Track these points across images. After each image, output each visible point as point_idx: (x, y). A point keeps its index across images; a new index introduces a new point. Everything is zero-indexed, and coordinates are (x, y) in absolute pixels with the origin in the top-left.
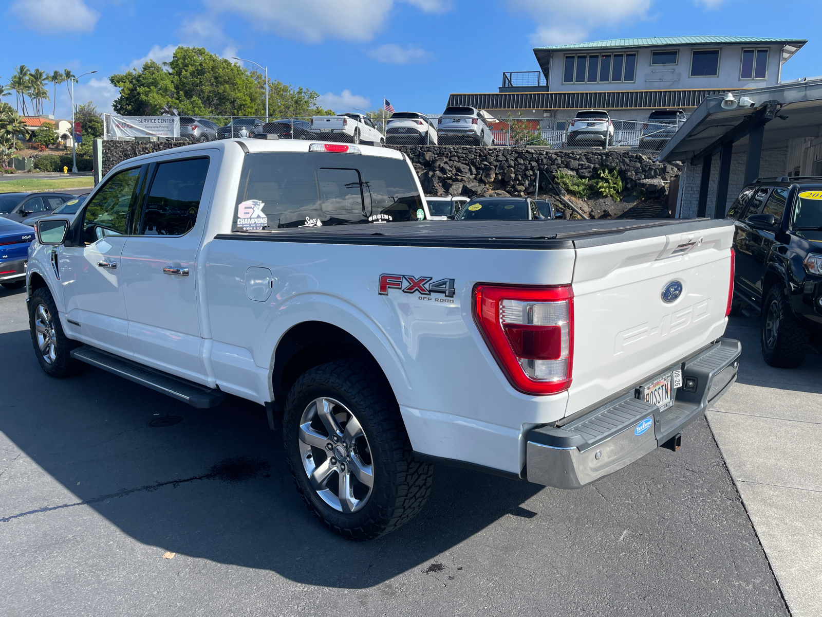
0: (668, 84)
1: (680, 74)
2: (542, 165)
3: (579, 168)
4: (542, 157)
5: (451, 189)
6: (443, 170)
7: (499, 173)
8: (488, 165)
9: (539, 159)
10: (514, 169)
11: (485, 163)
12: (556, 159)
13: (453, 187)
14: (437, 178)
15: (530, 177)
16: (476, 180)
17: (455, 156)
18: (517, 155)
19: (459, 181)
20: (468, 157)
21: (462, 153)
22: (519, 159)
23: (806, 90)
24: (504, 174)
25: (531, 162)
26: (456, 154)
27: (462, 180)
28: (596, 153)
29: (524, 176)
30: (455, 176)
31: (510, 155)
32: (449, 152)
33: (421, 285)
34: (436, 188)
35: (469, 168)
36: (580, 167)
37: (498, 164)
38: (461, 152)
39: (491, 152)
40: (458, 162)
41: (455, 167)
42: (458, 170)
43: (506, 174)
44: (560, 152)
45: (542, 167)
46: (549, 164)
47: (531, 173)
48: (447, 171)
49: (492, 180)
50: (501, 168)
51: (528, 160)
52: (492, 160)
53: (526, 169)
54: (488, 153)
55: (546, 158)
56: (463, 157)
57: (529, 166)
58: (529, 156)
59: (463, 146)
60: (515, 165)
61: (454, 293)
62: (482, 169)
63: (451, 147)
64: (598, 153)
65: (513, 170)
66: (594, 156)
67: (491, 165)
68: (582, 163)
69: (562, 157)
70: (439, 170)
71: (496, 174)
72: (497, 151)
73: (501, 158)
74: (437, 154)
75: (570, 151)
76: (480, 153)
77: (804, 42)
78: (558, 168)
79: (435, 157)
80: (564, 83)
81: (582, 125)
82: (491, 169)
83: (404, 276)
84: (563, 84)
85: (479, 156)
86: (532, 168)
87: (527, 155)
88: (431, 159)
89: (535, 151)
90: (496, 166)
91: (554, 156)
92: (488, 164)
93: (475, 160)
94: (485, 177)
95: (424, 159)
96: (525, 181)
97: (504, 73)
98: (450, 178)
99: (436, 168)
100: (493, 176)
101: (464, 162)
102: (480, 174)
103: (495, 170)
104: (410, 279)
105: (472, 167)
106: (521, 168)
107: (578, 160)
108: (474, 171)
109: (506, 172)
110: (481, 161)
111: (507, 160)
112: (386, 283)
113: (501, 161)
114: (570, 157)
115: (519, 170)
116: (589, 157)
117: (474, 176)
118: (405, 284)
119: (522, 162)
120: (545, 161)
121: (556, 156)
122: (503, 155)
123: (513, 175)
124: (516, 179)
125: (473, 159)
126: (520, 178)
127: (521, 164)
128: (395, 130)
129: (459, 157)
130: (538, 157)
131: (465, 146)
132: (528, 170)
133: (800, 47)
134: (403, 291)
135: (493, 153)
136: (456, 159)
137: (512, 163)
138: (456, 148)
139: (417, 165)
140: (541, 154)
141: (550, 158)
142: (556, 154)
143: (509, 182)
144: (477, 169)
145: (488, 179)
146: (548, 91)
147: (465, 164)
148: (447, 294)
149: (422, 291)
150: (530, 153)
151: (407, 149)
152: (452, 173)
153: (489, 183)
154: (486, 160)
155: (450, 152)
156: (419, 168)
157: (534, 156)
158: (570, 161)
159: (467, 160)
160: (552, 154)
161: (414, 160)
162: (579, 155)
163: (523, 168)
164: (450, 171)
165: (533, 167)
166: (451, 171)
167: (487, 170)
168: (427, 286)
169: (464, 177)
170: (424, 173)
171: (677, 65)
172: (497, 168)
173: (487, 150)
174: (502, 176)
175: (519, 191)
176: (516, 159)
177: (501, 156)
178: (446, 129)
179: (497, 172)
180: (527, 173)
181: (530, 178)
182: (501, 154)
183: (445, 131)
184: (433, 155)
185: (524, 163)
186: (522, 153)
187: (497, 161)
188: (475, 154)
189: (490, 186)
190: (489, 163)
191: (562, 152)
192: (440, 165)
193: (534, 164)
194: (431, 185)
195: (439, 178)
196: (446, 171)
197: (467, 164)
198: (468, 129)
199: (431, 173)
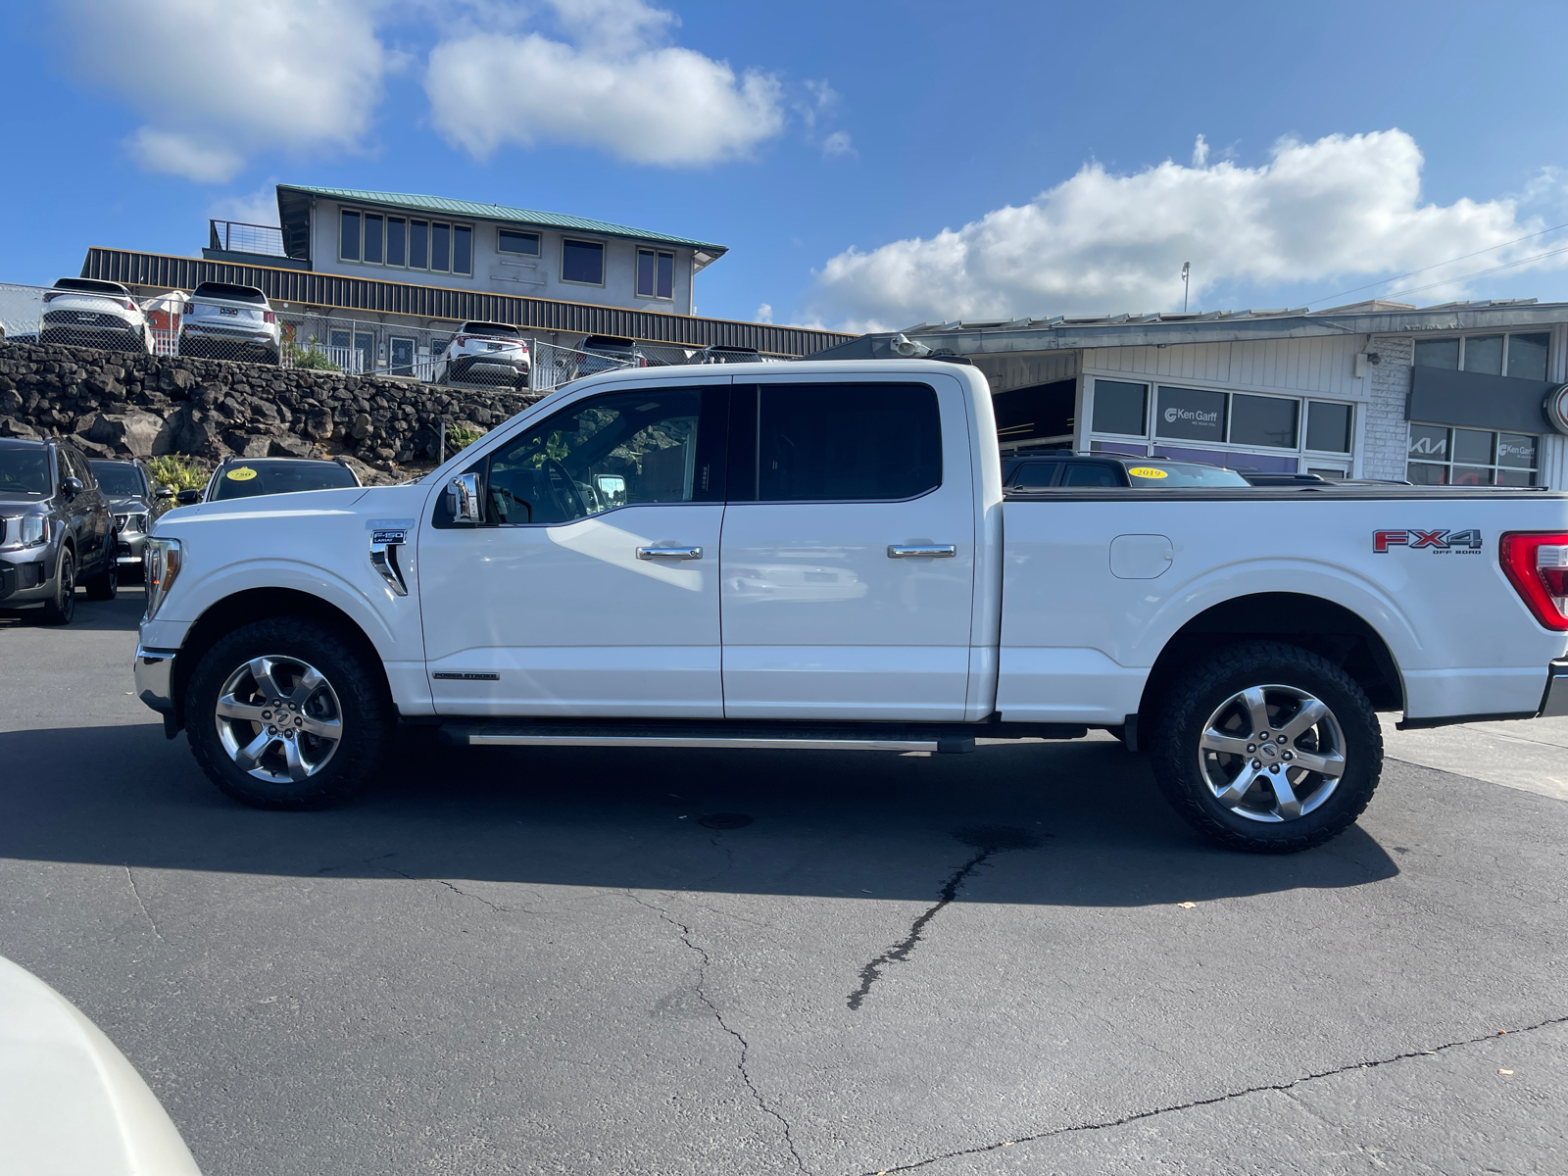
0: (528, 287)
1: (545, 274)
2: (423, 411)
3: (492, 423)
4: (424, 398)
5: (247, 448)
6: (222, 408)
7: (342, 423)
8: (316, 406)
9: (417, 402)
10: (370, 415)
11: (311, 401)
12: (449, 403)
13: (251, 444)
14: (214, 424)
15: (402, 432)
16: (296, 433)
17: (242, 382)
18: (374, 391)
19: (261, 434)
20: (273, 386)
21: (259, 377)
22: (378, 399)
23: (981, 339)
24: (350, 425)
25: (403, 406)
26: (245, 379)
27: (267, 432)
28: (519, 397)
29: (390, 431)
30: (250, 422)
31: (360, 389)
32: (228, 372)
33: (1436, 538)
34: (214, 445)
35: (276, 408)
36: (494, 421)
37: (336, 404)
38: (257, 376)
39: (322, 380)
40: (252, 395)
41: (250, 404)
42: (257, 411)
43: (355, 425)
44: (455, 391)
45: (425, 416)
46: (437, 412)
47: (405, 425)
48: (236, 412)
49: (329, 435)
50: (345, 412)
51: (396, 401)
52: (325, 396)
53: (394, 418)
54: (315, 381)
55: (430, 399)
56: (261, 386)
57: (400, 412)
58: (398, 395)
59: (258, 364)
60: (371, 409)
61: (1481, 543)
62: (304, 411)
63: (233, 364)
64: (523, 399)
65: (370, 419)
66: (516, 403)
67: (322, 406)
68: (498, 413)
69: (459, 401)
70: (214, 409)
71: (336, 424)
72: (333, 381)
73: (342, 393)
74: (200, 375)
75: (474, 391)
76: (297, 381)
77: (723, 251)
78: (455, 419)
79: (196, 382)
80: (342, 259)
81: (478, 347)
82: (325, 413)
83: (1409, 531)
84: (339, 262)
85: (295, 387)
86: (406, 417)
87: (393, 391)
88: (189, 386)
89: (408, 385)
90: (333, 409)
91: (445, 398)
92: (316, 403)
93: (287, 395)
94: (314, 428)
95: (172, 382)
96: (394, 440)
97: (212, 222)
98: (242, 426)
99: (209, 404)
100: (330, 427)
101: (265, 396)
102: (300, 422)
103: (333, 417)
104: (1420, 534)
105: (283, 407)
106: (383, 416)
107: (490, 407)
108: (288, 415)
109: (355, 420)
110: (302, 397)
111: (355, 399)
112: (1381, 541)
113: (344, 400)
114: (476, 402)
115: (380, 418)
116: (508, 404)
117: (287, 424)
118: (1413, 539)
119: (386, 404)
120: (429, 405)
121: (449, 398)
122: (346, 388)
123: (370, 428)
124: (376, 435)
125: (284, 392)
126: (384, 435)
127: (383, 408)
128: (72, 316)
129: (252, 386)
130: (415, 397)
131: (263, 365)
132: (398, 420)
133: (716, 257)
134: (1411, 546)
135: (325, 383)
136: (247, 388)
137: (367, 405)
138: (244, 367)
139: (155, 396)
140: (420, 392)
141: (438, 401)
142: (448, 393)
143: (363, 439)
144: (294, 411)
145: (320, 432)
146: (311, 270)
147: (267, 400)
148: (1472, 545)
149: (1438, 545)
150: (398, 388)
151: (124, 360)
152: (243, 416)
153: (322, 439)
154: (312, 395)
155: (232, 375)
156: (160, 401)
157: (408, 394)
158: (476, 408)
159: (270, 393)
160: (441, 393)
161: (146, 383)
162: (489, 398)
163: (389, 415)
164: (240, 412)
165: (408, 415)
166: (242, 412)
167: (317, 415)
168: (1444, 539)
169: (271, 425)
170: (175, 413)
171: (540, 258)
172: (337, 413)
173: (312, 376)
174: (347, 427)
175: (386, 459)
176: (372, 398)
177: (343, 390)
178: (204, 325)
179: (336, 419)
180: (397, 425)
181: (404, 435)
182: (342, 386)
183: (205, 330)
184: (192, 377)
185: (390, 407)
186: (384, 386)
187: (335, 398)
188: (287, 381)
189: (323, 446)
190: (319, 402)
191: (460, 392)
192: (216, 399)
193: (409, 409)
194: (200, 438)
195: (218, 424)
196: (233, 411)
197: (272, 402)
198: (259, 331)
199: (197, 415)
